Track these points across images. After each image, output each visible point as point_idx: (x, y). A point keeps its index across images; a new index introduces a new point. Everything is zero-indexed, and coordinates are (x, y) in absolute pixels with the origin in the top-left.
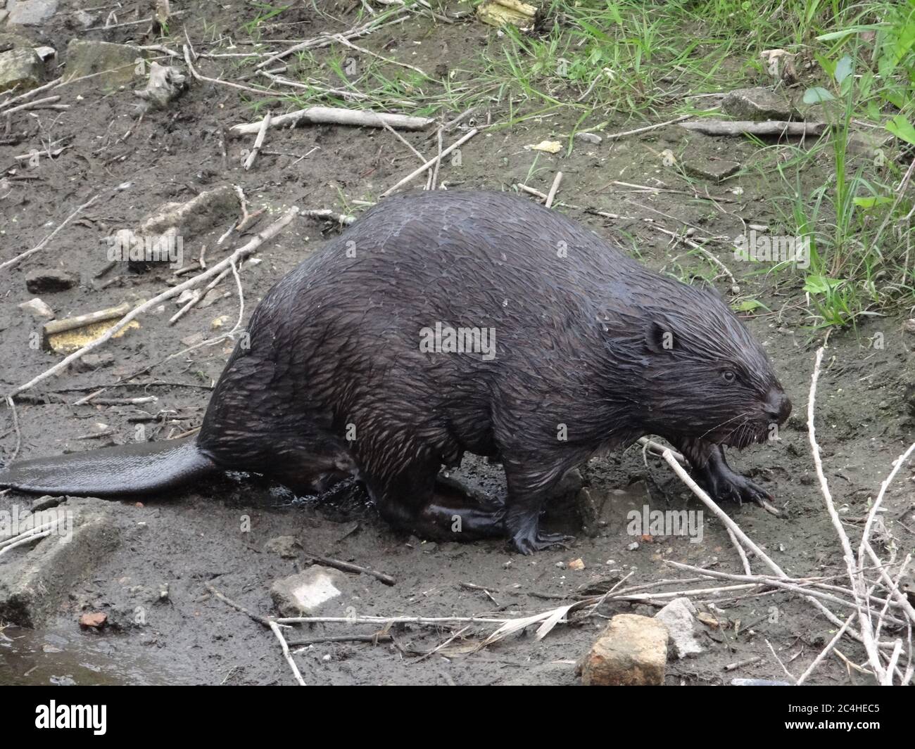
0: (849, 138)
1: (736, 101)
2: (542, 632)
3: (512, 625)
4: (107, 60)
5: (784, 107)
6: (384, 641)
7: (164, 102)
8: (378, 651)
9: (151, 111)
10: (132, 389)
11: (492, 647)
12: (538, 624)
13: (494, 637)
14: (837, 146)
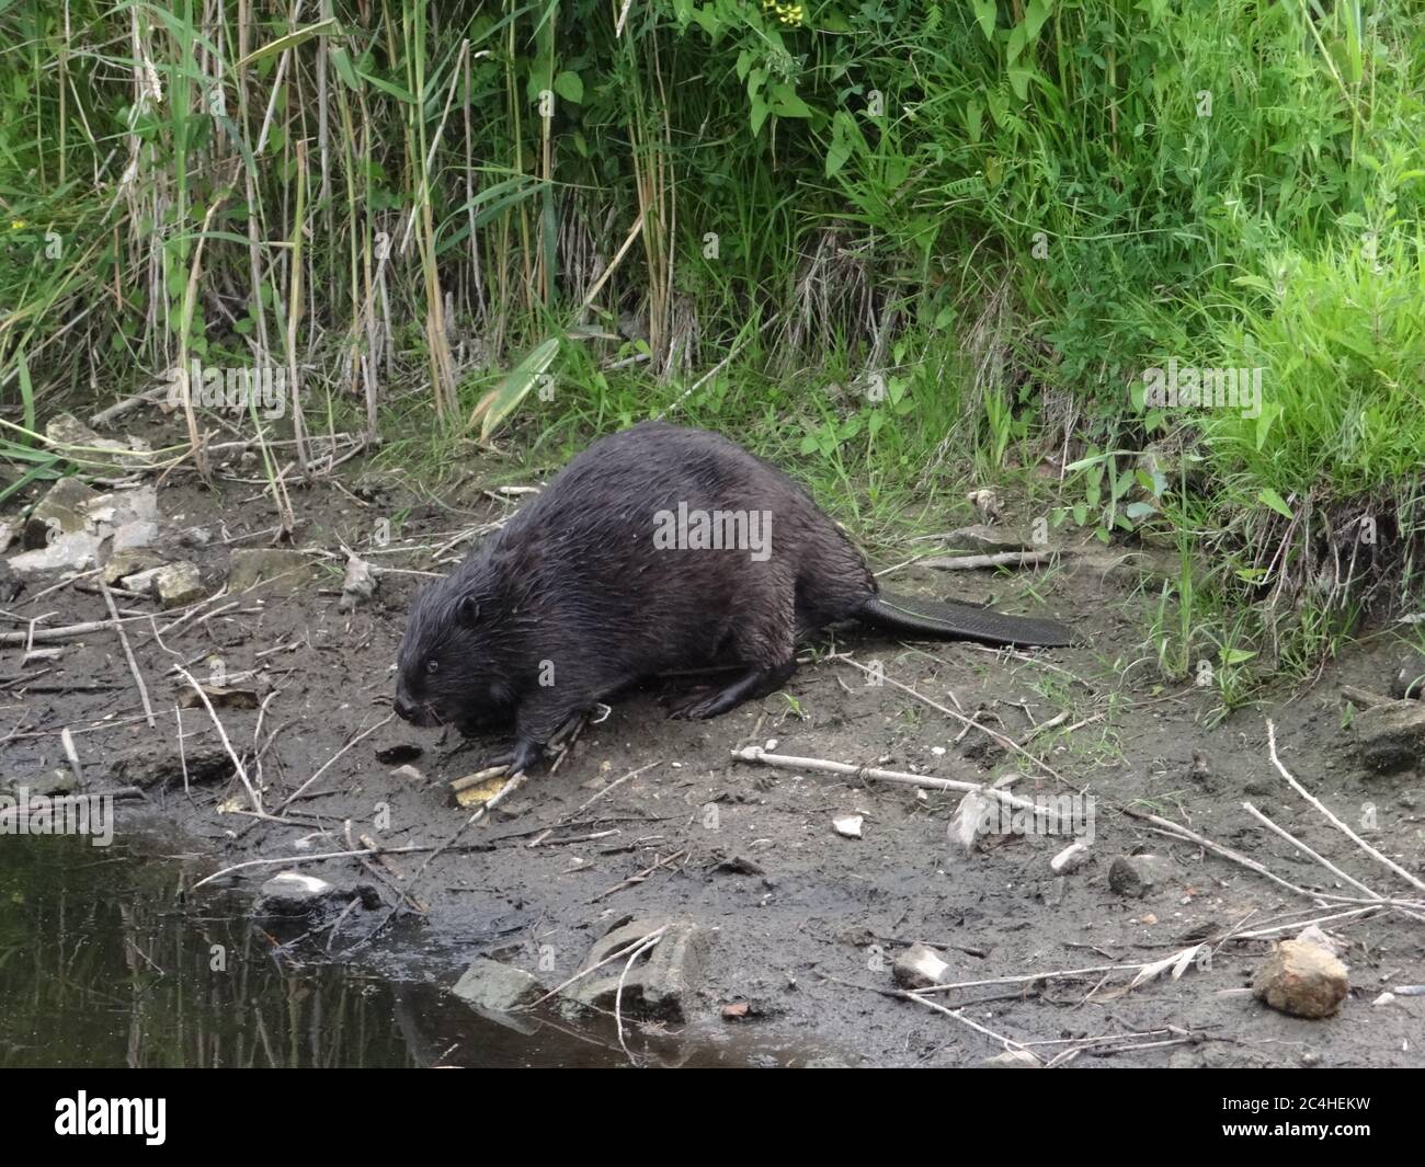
0: (1078, 562)
1: (963, 538)
2: (1177, 973)
3: (1150, 969)
4: (271, 566)
5: (1013, 540)
6: (1030, 997)
7: (369, 594)
8: (1028, 1006)
9: (358, 604)
10: (575, 828)
11: (1138, 989)
12: (1171, 968)
13: (1136, 981)
14: (1066, 570)
